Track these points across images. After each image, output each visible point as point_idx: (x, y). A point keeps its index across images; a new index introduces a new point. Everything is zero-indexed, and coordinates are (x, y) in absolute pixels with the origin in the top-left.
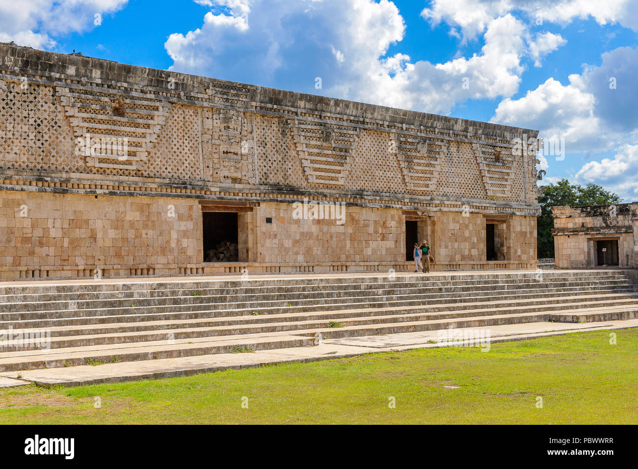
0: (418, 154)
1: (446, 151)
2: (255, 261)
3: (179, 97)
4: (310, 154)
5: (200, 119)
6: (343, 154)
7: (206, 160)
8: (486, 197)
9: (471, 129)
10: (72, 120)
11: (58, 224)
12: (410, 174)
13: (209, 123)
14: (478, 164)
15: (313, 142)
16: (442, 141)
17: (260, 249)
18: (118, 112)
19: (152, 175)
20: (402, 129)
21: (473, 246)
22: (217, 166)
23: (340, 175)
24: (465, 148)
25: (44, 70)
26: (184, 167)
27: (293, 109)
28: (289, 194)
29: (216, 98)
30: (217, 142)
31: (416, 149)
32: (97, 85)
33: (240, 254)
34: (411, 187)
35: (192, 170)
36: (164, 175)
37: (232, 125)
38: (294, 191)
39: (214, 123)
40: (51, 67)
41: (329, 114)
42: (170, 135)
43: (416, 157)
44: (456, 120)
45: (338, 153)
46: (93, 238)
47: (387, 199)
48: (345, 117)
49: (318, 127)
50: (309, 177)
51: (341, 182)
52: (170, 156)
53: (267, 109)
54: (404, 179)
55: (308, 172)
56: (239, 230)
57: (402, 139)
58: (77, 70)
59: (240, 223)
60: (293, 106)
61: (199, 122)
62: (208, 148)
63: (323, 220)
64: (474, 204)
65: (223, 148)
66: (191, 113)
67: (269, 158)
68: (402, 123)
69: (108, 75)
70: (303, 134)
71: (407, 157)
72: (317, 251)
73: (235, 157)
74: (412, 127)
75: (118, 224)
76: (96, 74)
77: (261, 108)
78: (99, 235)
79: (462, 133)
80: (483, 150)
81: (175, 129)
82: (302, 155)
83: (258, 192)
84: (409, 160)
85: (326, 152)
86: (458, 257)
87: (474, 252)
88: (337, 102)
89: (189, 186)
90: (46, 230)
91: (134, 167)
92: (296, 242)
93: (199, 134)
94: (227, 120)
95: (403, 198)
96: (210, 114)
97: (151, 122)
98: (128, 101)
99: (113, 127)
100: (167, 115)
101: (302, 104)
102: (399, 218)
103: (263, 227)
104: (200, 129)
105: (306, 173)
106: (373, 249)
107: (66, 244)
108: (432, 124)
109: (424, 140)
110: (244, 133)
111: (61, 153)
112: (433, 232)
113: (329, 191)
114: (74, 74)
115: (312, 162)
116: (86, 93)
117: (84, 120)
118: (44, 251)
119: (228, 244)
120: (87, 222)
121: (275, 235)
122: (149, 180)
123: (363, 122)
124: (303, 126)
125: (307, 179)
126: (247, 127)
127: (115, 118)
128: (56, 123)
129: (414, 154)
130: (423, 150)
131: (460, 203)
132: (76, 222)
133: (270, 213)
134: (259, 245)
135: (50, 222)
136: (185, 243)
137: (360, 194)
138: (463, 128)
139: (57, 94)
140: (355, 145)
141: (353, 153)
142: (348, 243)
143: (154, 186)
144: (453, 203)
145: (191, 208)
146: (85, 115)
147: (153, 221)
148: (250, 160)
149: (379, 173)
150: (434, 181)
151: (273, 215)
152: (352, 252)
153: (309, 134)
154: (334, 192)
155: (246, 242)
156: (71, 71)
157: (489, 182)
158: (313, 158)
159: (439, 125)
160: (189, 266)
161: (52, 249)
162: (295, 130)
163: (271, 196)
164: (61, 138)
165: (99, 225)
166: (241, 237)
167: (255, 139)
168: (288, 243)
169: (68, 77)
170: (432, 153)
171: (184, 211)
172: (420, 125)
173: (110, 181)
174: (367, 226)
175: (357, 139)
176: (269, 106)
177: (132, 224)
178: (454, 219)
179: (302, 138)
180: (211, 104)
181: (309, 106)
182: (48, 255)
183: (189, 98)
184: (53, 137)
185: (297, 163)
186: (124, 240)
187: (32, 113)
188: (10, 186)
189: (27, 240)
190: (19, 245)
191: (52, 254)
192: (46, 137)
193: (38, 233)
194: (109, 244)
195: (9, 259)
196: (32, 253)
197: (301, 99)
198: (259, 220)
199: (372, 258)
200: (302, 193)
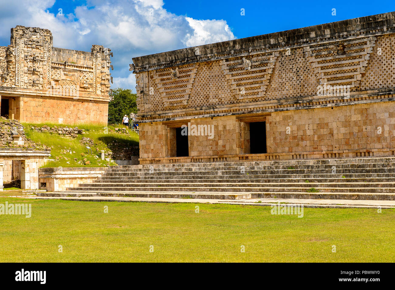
3: (383, 31)
10: (312, 64)
11: (311, 127)
19: (367, 88)
25: (298, 39)
32: (329, 38)
36: (376, 87)
40: (302, 37)
46: (332, 134)
58: (316, 34)
69: (334, 30)
75: (347, 123)
76: (328, 32)
78: (335, 132)
90: (305, 131)
91: (353, 86)
97: (362, 53)
98: (347, 43)
99: (339, 63)
100: (374, 45)
107: (316, 139)
111: (310, 85)
114: (315, 36)
116: (320, 46)
117: (319, 63)
118: (304, 143)
120: (327, 124)
122: (363, 92)
127: (337, 57)
128: (307, 68)
132: (321, 125)
135: (307, 126)
143: (366, 96)
146: (319, 60)
147: (370, 120)
156: (313, 35)
161: (308, 142)
164: (309, 76)
165: (334, 125)
169: (311, 39)
171: (393, 110)
177: (356, 123)
182: (306, 146)
184: (305, 76)
186: (351, 133)
187: (294, 65)
188: (281, 109)
189: (295, 138)
190: (291, 141)
191: (308, 145)
192: (302, 77)
193: (301, 133)
194: (341, 137)
195: (287, 149)
196: (298, 145)
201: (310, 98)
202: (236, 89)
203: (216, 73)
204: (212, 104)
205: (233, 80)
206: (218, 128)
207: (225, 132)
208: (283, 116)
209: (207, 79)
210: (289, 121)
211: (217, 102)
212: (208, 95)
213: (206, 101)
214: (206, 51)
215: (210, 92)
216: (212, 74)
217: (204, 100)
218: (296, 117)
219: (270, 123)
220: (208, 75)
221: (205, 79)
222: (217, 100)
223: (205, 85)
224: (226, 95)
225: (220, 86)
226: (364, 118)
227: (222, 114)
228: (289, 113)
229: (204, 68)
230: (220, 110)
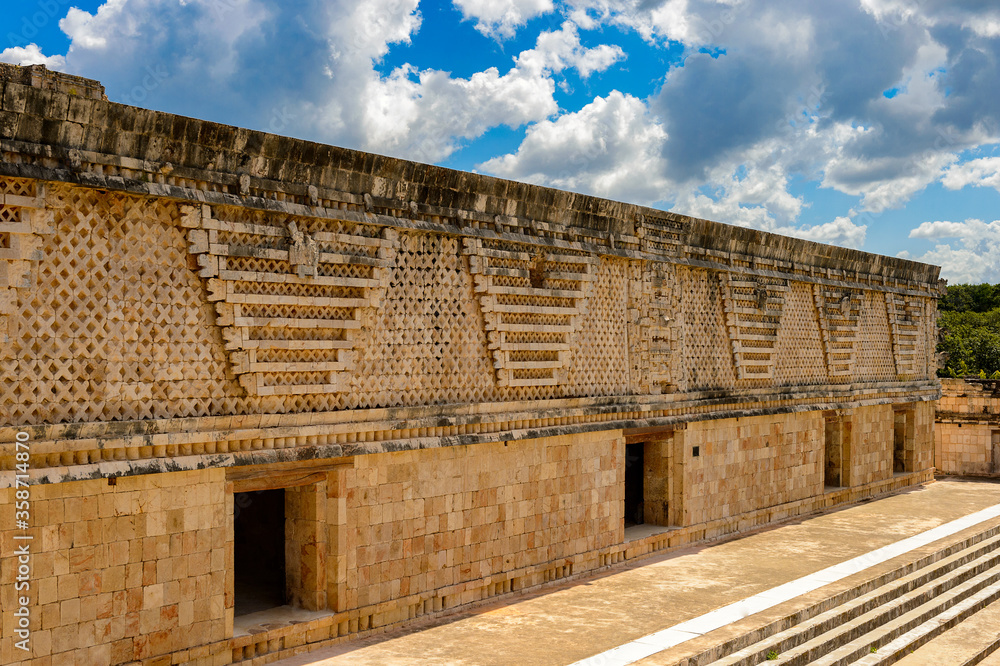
0: (841, 318)
1: (863, 308)
2: (677, 523)
3: (608, 245)
4: (742, 331)
5: (626, 281)
6: (773, 326)
7: (634, 355)
8: (896, 378)
9: (885, 270)
10: (484, 300)
11: (459, 502)
12: (833, 351)
13: (637, 288)
14: (892, 325)
15: (745, 311)
16: (861, 293)
17: (687, 504)
18: (538, 281)
19: (573, 392)
20: (826, 275)
21: (883, 456)
22: (646, 365)
23: (769, 363)
24: (878, 301)
25: (446, 204)
26: (608, 372)
28: (720, 403)
29: (648, 244)
30: (646, 322)
31: (839, 309)
32: (513, 229)
33: (647, 511)
34: (834, 372)
35: (617, 376)
36: (586, 391)
37: (664, 291)
38: (723, 396)
39: (643, 288)
40: (456, 199)
41: (759, 260)
42: (594, 315)
43: (839, 324)
44: (874, 257)
45: (769, 326)
46: (501, 521)
47: (812, 395)
48: (775, 263)
49: (750, 284)
50: (739, 370)
51: (769, 375)
52: (593, 354)
53: (699, 257)
54: (826, 360)
55: (741, 362)
56: (647, 468)
57: (828, 294)
58: (488, 202)
60: (723, 250)
61: (626, 287)
62: (635, 333)
63: (749, 440)
65: (653, 331)
66: (618, 273)
67: (698, 342)
68: (826, 267)
69: (525, 209)
70: (736, 296)
71: (831, 323)
72: (742, 495)
73: (664, 345)
74: (835, 272)
75: (531, 490)
76: (512, 207)
78: (508, 517)
79: (878, 277)
80: (896, 302)
81: (600, 304)
82: (733, 333)
84: (833, 328)
85: (757, 325)
86: (869, 476)
87: (883, 466)
88: (768, 239)
89: (618, 408)
90: (443, 517)
91: (554, 382)
92: (723, 482)
93: (625, 310)
94: (659, 280)
95: (827, 391)
96: (640, 271)
97: (577, 294)
98: (551, 258)
99: (531, 309)
100: (594, 278)
101: (733, 244)
102: (820, 425)
103: (691, 464)
104: (625, 299)
105: (738, 364)
106: (795, 480)
107: (468, 542)
108: (853, 264)
109: (847, 293)
110: (674, 302)
111: (465, 367)
112: (847, 440)
113: (758, 391)
114: (484, 210)
115: (743, 344)
116: (501, 246)
117: (503, 299)
118: (439, 559)
120: (494, 491)
121: (702, 476)
122: (573, 402)
123: (792, 270)
124: (737, 284)
125: (737, 376)
126: (678, 291)
127: (537, 291)
128: (459, 307)
129: (837, 317)
130: (846, 310)
131: (876, 391)
132: (481, 496)
133: (698, 439)
134: (685, 497)
135: (449, 499)
136: (607, 508)
137: (786, 390)
138: (879, 269)
139: (466, 252)
140: (785, 309)
141: (783, 323)
142: (772, 472)
143: (579, 413)
144: (870, 391)
145: (614, 445)
146: (500, 290)
147: (572, 477)
148: (679, 350)
149: (803, 353)
150: (853, 359)
151: (700, 441)
152: (775, 490)
153: (742, 297)
154: (763, 391)
155: (663, 490)
156: (481, 205)
157: (899, 353)
158: (744, 337)
159: (858, 266)
160: (611, 551)
161: (450, 553)
162: (727, 290)
163: (702, 410)
164: (465, 335)
165: (508, 494)
167: (684, 311)
168: (714, 487)
169: (478, 215)
170: (854, 314)
171: (605, 451)
172: (842, 269)
173: (523, 413)
174: (789, 442)
175: (787, 299)
176: (701, 251)
177: (547, 487)
178: (868, 417)
179: (735, 304)
180: (642, 254)
181: (741, 247)
182: (445, 566)
183: (618, 244)
184: (456, 335)
185: (727, 347)
186: (538, 516)
187: (428, 290)
188: (404, 442)
189: (418, 542)
190: (409, 554)
191: (450, 563)
192: (447, 338)
193: (433, 526)
194: (520, 529)
195: (395, 585)
196: (424, 567)
197: (733, 237)
198: (685, 451)
199: (794, 496)
200: (734, 400)
201: (472, 409)
202: (247, 352)
203: (144, 259)
204: (121, 410)
205: (238, 310)
206: (143, 527)
207: (177, 543)
208: (389, 467)
209: (95, 280)
210: (405, 485)
211: (146, 400)
212: (100, 360)
213: (90, 390)
214: (111, 136)
215: (112, 348)
216: (125, 261)
217: (77, 384)
218: (424, 473)
219: (350, 495)
220: (100, 257)
221: (82, 276)
222: (146, 390)
223: (82, 309)
224: (191, 373)
225: (164, 324)
226: (562, 474)
227: (191, 461)
228: (407, 458)
229: (80, 215)
230: (179, 439)
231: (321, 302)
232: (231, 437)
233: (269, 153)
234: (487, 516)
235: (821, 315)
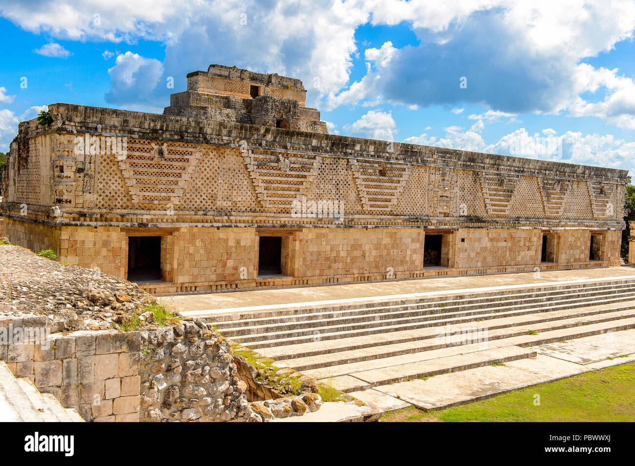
0: (554, 191)
1: (570, 188)
2: (453, 267)
3: (417, 161)
4: (490, 195)
5: (428, 174)
6: (509, 193)
7: (430, 202)
8: (593, 218)
9: (587, 172)
10: (357, 180)
11: (345, 247)
12: (548, 205)
13: (433, 177)
14: (590, 196)
15: (492, 187)
16: (569, 181)
17: (457, 259)
18: (382, 173)
19: (399, 213)
20: (545, 174)
21: (582, 252)
22: (436, 206)
23: (507, 208)
24: (582, 185)
25: (342, 148)
26: (417, 208)
27: (482, 165)
28: (476, 222)
29: (439, 161)
30: (437, 190)
31: (553, 188)
32: (372, 156)
33: (442, 261)
34: (548, 214)
35: (421, 209)
36: (405, 213)
37: (446, 178)
38: (479, 220)
39: (436, 177)
40: (347, 146)
41: (503, 167)
42: (410, 187)
43: (552, 194)
44: (579, 166)
45: (507, 193)
46: (364, 256)
47: (533, 223)
48: (513, 168)
49: (496, 177)
50: (489, 210)
51: (507, 213)
52: (409, 200)
53: (467, 166)
54: (544, 209)
55: (488, 207)
56: (443, 245)
57: (545, 181)
58: (361, 147)
59: (443, 240)
60: (482, 163)
61: (427, 177)
62: (431, 194)
63: (494, 238)
64: (586, 224)
65: (440, 194)
66: (423, 171)
67: (466, 198)
68: (546, 170)
69: (378, 149)
70: (487, 181)
71: (548, 193)
72: (489, 259)
73: (446, 199)
74: (552, 172)
75: (378, 247)
76: (372, 148)
77: (463, 165)
78: (367, 254)
79: (581, 175)
80: (594, 186)
81: (413, 183)
82: (485, 196)
83: (459, 222)
84: (548, 195)
85: (500, 193)
86: (572, 260)
87: (582, 256)
88: (508, 158)
89: (420, 220)
90: (338, 252)
91: (389, 209)
92: (478, 254)
93: (427, 185)
94: (444, 175)
95: (543, 222)
96: (434, 171)
97: (401, 179)
98: (389, 166)
99: (379, 184)
100: (410, 173)
101: (487, 161)
102: (539, 235)
103: (459, 244)
104: (427, 181)
105: (487, 208)
106: (522, 256)
107: (348, 261)
108: (564, 169)
109: (559, 181)
110: (453, 183)
111: (349, 202)
112: (558, 243)
113: (499, 219)
114: (359, 150)
115: (491, 200)
116: (366, 161)
117: (364, 180)
118: (335, 266)
119: (430, 250)
120: (361, 246)
121: (466, 250)
122: (398, 217)
123: (523, 171)
124: (487, 176)
125: (487, 212)
126: (455, 179)
127: (381, 177)
128: (347, 182)
129: (552, 191)
130: (558, 188)
131: (577, 223)
132: (355, 246)
133: (464, 235)
134: (456, 257)
135: (341, 246)
136: (414, 257)
137: (518, 219)
138: (582, 171)
139: (350, 164)
140: (517, 187)
141: (515, 193)
142: (508, 252)
143: (400, 221)
144: (573, 223)
145: (419, 234)
146: (364, 177)
147: (397, 244)
148: (455, 201)
149: (529, 205)
150: (562, 209)
151: (465, 236)
152: (509, 259)
153: (491, 182)
154: (503, 219)
155: (447, 254)
156: (358, 147)
157: (596, 208)
158: (492, 197)
159: (568, 170)
160: (416, 272)
161: (341, 264)
162: (482, 179)
163: (466, 224)
164: (349, 192)
165: (367, 247)
166: (444, 250)
167: (458, 186)
168: (473, 255)
169: (356, 151)
170: (563, 190)
171: (415, 236)
172: (557, 171)
173: (375, 219)
174: (519, 241)
175: (519, 183)
176: (469, 163)
177: (385, 246)
178: (572, 234)
179: (487, 184)
180: (435, 165)
181: (492, 162)
182: (338, 268)
183: (423, 161)
184: (345, 192)
185: (482, 201)
186: (381, 256)
187: (334, 176)
188: (321, 225)
189: (327, 259)
190: (323, 262)
191: (341, 267)
192: (341, 192)
193: (334, 254)
194: (372, 259)
195: (317, 272)
196: (330, 267)
197: (487, 158)
198: (457, 239)
199: (521, 263)
200: (484, 222)
201: (351, 217)
202: (263, 194)
203: (230, 165)
204: (221, 209)
205: (260, 181)
206: (228, 243)
207: (238, 249)
208: (316, 233)
209: (215, 171)
210: (323, 240)
211: (229, 206)
212: (215, 194)
213: (212, 202)
214: (220, 130)
215: (219, 191)
216: (224, 166)
217: (208, 201)
218: (331, 236)
219: (301, 241)
220: (216, 165)
221: (211, 170)
222: (229, 204)
223: (211, 179)
224: (244, 199)
225: (236, 184)
227: (243, 225)
228: (324, 231)
229: (210, 153)
230: (238, 218)
231: (290, 179)
232: (256, 219)
233: (273, 133)
234: (357, 253)
235: (541, 190)
